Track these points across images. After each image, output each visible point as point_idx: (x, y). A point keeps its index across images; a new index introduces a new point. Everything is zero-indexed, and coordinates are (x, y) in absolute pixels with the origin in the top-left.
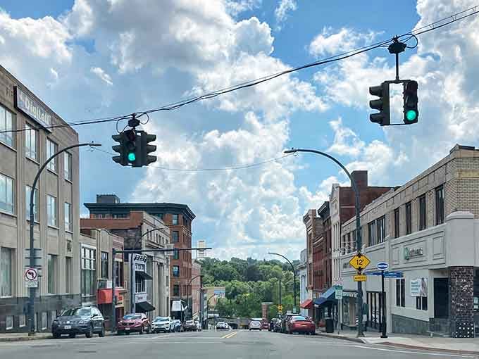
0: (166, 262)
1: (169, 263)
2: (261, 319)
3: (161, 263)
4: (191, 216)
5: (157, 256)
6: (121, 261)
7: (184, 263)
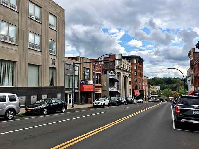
0: (129, 76)
1: (131, 76)
2: (172, 97)
3: (125, 76)
4: (142, 61)
5: (124, 73)
6: (100, 73)
7: (139, 77)
